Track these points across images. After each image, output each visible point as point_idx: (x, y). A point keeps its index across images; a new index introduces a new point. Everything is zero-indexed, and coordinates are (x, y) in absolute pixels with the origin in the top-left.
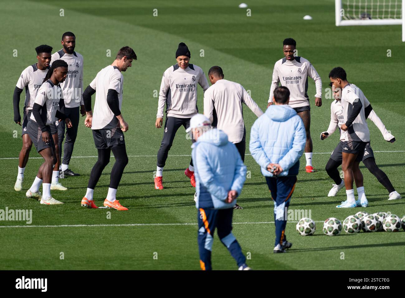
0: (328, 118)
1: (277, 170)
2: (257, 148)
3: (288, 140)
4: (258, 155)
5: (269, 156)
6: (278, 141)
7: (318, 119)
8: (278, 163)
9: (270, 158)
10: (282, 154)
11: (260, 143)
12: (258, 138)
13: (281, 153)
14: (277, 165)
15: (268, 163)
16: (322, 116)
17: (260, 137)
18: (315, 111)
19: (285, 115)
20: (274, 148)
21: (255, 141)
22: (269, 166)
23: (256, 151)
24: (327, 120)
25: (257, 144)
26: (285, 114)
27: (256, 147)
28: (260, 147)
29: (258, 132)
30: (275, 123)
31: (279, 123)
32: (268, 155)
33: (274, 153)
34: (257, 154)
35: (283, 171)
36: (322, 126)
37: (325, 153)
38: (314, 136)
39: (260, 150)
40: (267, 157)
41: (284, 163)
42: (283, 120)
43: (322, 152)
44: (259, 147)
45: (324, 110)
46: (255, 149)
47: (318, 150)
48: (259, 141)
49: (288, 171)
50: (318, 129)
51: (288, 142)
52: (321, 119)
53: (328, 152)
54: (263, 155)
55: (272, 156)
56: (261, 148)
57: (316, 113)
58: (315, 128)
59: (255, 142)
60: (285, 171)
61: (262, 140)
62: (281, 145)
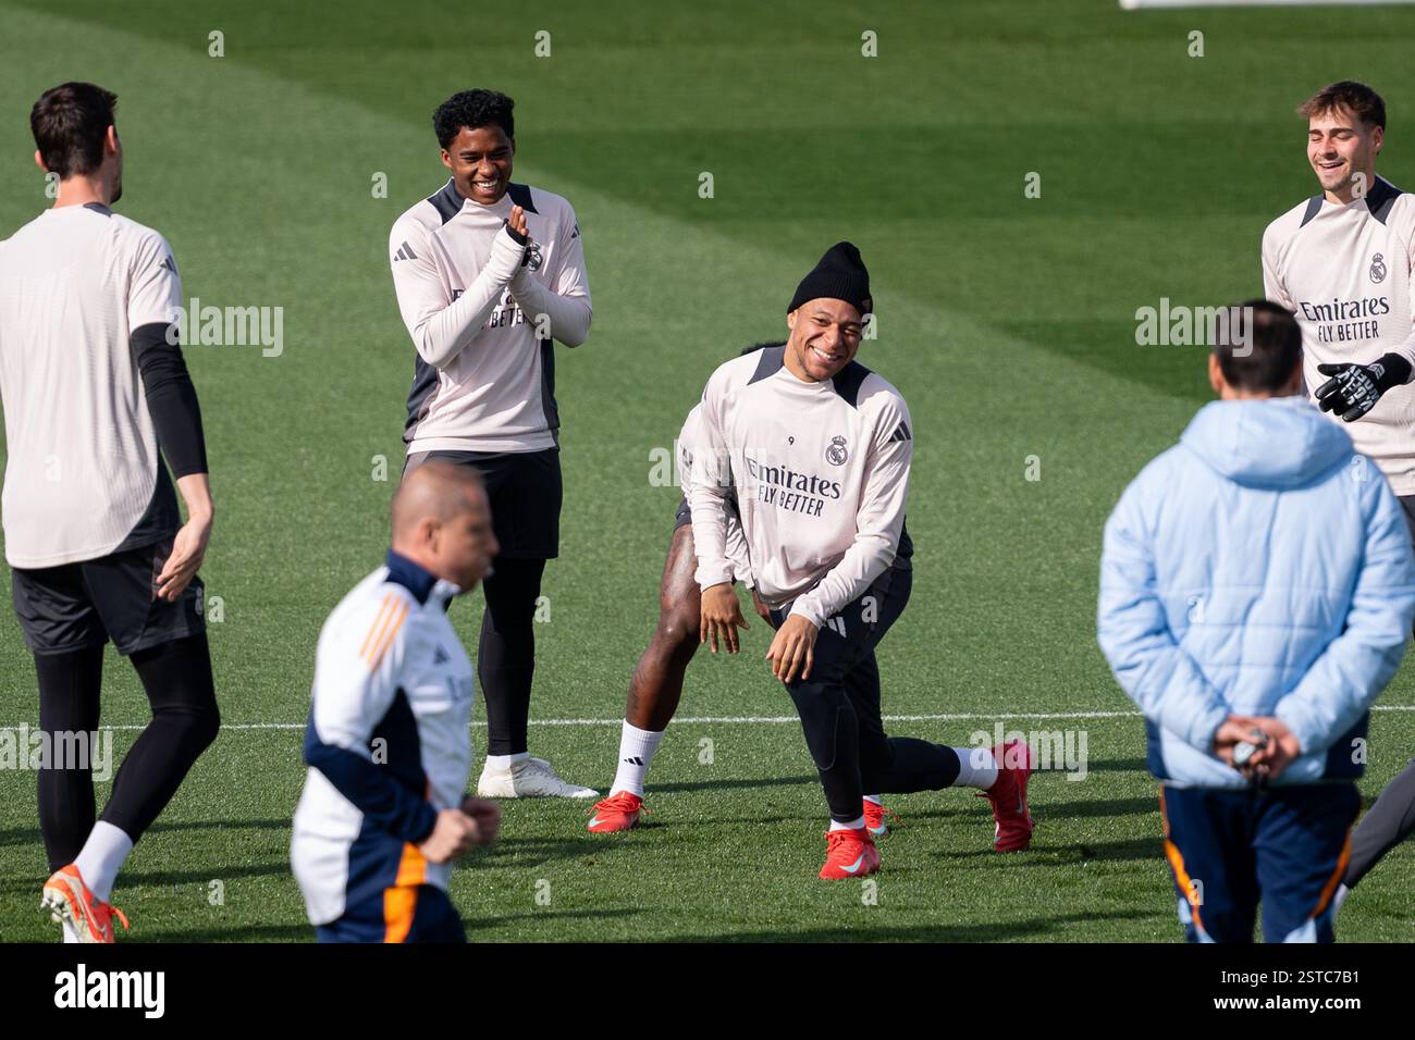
0: (1078, 521)
1: (1271, 750)
2: (1147, 634)
3: (1325, 588)
4: (1154, 669)
5: (1217, 676)
6: (1273, 590)
7: (1019, 524)
8: (1271, 714)
9: (1225, 686)
10: (1294, 665)
11: (1162, 610)
12: (1152, 579)
13: (1290, 659)
14: (1266, 724)
15: (1220, 713)
16: (1041, 507)
17: (1161, 575)
18: (1003, 481)
19: (1308, 454)
20: (1250, 631)
21: (1131, 599)
22: (1226, 732)
23: (1145, 649)
24: (1070, 530)
25: (1146, 615)
26: (1310, 447)
27: (1138, 630)
28: (1162, 629)
29: (1147, 550)
30: (1248, 496)
31: (1271, 497)
32: (1208, 672)
33: (1246, 659)
34: (1151, 664)
35: (1298, 756)
36: (1045, 567)
37: (1058, 715)
38: (1001, 622)
39: (1161, 646)
40: (1204, 681)
41: (1310, 713)
42: (1297, 480)
43: (1044, 708)
44: (1157, 632)
45: (1056, 476)
46: (1138, 639)
47: (1019, 700)
48: (1155, 598)
49: (1324, 757)
50: (1022, 580)
51: (1326, 597)
52: (1037, 523)
53: (1075, 710)
54: (1183, 670)
55: (1236, 677)
56: (1164, 638)
57: (1008, 490)
58: (1005, 573)
59: (1136, 603)
60: (1312, 754)
61: (1172, 592)
62: (1290, 615)
